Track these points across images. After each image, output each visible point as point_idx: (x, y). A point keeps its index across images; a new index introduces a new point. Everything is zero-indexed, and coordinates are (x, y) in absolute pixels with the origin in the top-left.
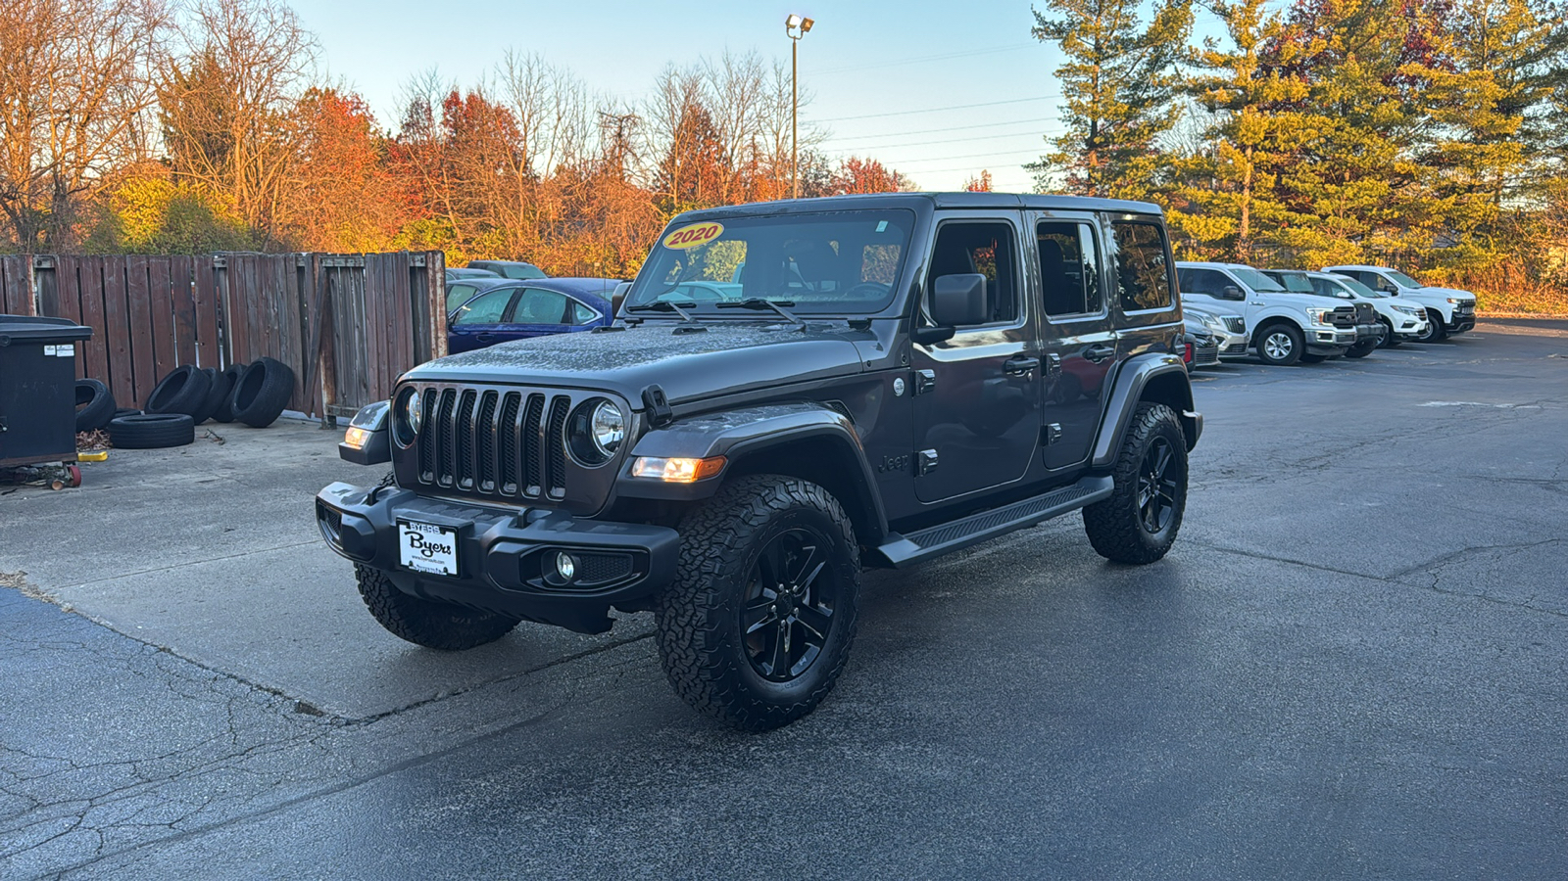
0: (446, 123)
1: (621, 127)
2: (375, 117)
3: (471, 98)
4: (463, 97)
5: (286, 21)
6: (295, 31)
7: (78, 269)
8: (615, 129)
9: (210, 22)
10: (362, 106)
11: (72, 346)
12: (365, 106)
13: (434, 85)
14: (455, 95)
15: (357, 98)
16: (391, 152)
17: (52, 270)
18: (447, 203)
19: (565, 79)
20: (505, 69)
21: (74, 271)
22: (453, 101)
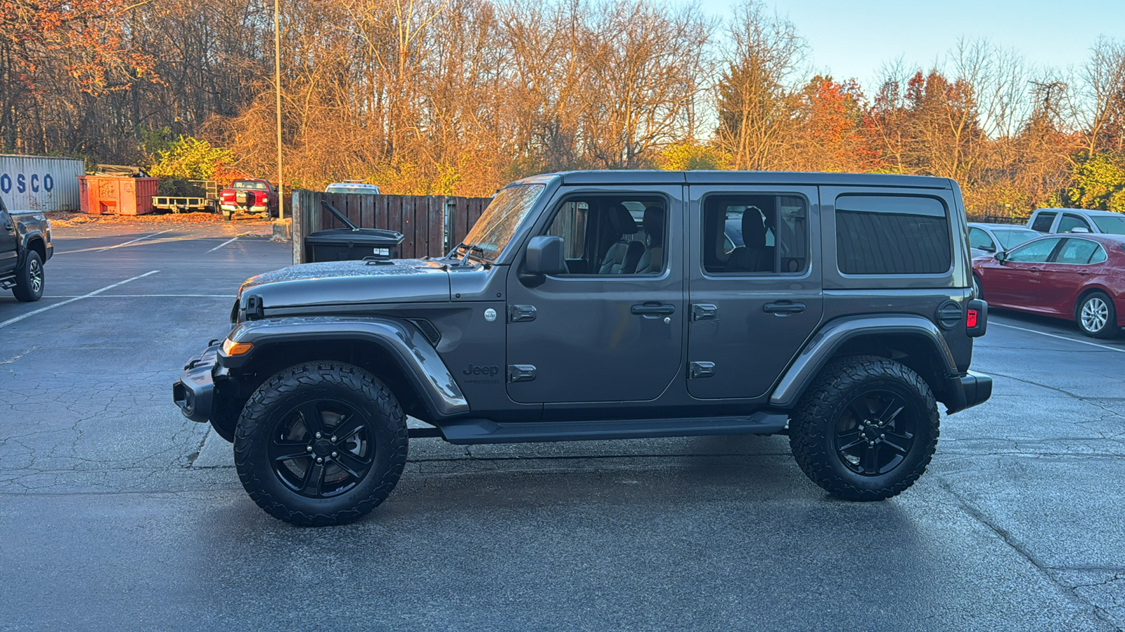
0: (909, 96)
1: (1050, 91)
2: (865, 94)
3: (933, 76)
4: (925, 75)
5: (787, 31)
6: (792, 38)
7: (468, 206)
8: (1043, 96)
9: (737, 36)
10: (856, 87)
11: (388, 250)
12: (858, 86)
13: (900, 69)
14: (919, 75)
15: (854, 81)
16: (864, 121)
17: (454, 205)
18: (898, 157)
19: (1009, 57)
20: (956, 51)
21: (465, 206)
22: (917, 80)
